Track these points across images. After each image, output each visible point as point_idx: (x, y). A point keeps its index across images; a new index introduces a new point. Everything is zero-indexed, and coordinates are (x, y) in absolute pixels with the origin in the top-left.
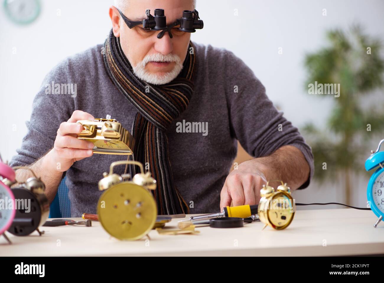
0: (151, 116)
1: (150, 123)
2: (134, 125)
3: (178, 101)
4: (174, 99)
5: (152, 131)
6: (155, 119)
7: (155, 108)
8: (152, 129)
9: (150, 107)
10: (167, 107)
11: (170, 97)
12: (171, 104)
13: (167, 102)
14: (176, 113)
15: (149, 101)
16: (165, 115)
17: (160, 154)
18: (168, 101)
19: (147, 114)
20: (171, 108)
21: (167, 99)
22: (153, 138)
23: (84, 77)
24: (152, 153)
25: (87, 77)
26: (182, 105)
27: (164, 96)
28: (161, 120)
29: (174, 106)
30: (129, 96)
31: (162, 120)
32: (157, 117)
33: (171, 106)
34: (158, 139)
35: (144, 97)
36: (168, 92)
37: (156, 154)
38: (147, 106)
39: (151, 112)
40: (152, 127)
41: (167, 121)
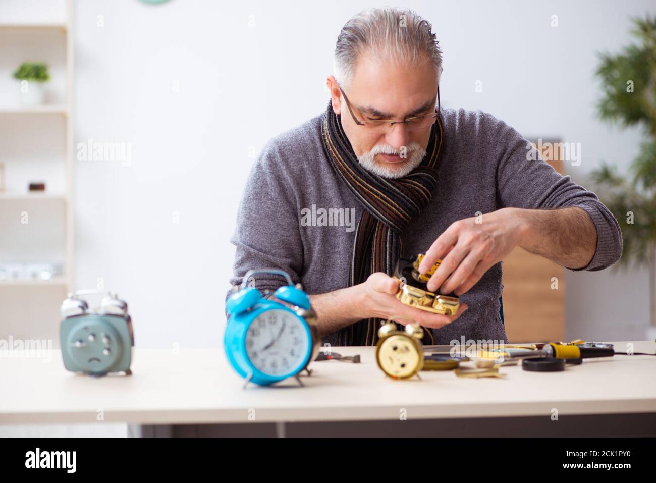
0: (381, 214)
1: (380, 222)
2: (360, 225)
3: (416, 193)
4: (411, 192)
5: (381, 232)
6: (386, 218)
7: (386, 203)
8: (382, 230)
9: (381, 202)
10: (402, 202)
11: (406, 189)
12: (408, 198)
13: (402, 196)
14: (415, 209)
15: (378, 195)
16: (400, 212)
17: (389, 262)
18: (403, 194)
19: (376, 211)
20: (408, 203)
21: (402, 192)
22: (382, 240)
23: (301, 164)
24: (378, 260)
25: (305, 162)
26: (421, 199)
27: (398, 188)
28: (393, 218)
29: (411, 200)
30: (353, 188)
31: (396, 219)
32: (389, 214)
33: (408, 201)
34: (389, 243)
35: (372, 190)
36: (403, 183)
37: (384, 262)
38: (377, 201)
39: (381, 208)
40: (382, 227)
41: (402, 219)
